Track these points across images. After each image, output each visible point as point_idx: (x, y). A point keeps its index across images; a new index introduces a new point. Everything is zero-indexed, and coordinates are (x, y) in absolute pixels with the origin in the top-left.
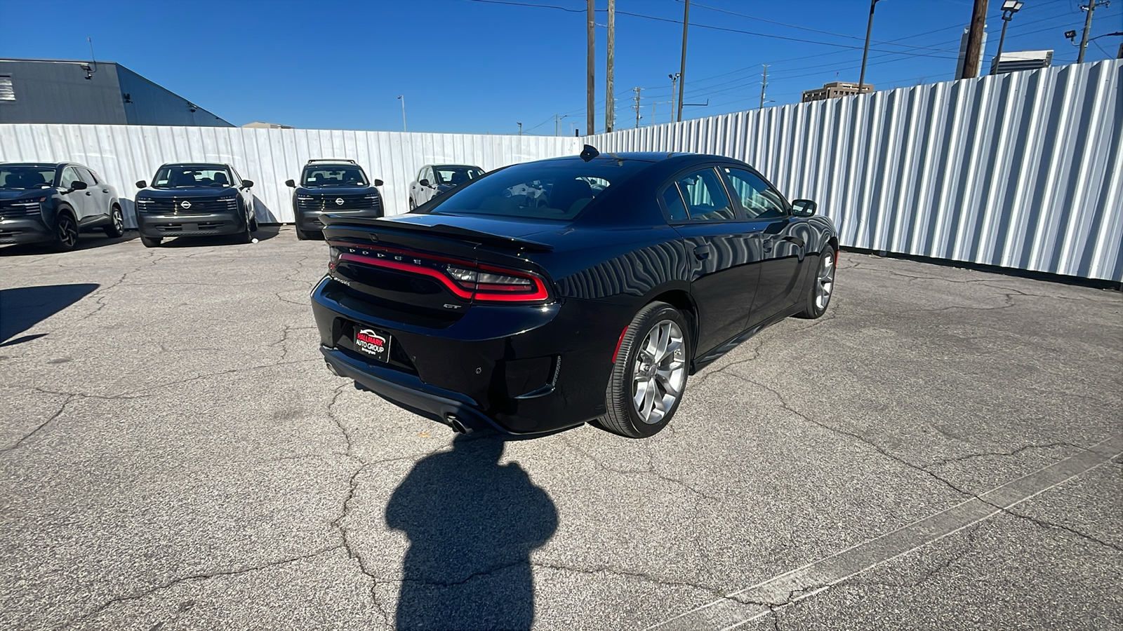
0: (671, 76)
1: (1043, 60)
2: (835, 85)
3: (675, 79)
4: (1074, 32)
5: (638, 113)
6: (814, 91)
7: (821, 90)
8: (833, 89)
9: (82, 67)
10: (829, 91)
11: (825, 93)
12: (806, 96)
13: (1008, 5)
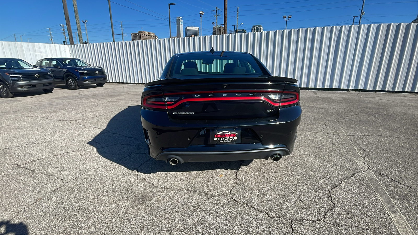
0: (83, 21)
1: (197, 30)
2: (142, 32)
3: (85, 23)
4: (214, 23)
5: (65, 36)
6: (135, 34)
7: (138, 33)
8: (141, 33)
10: (140, 34)
11: (139, 34)
12: (133, 35)
13: (201, 12)
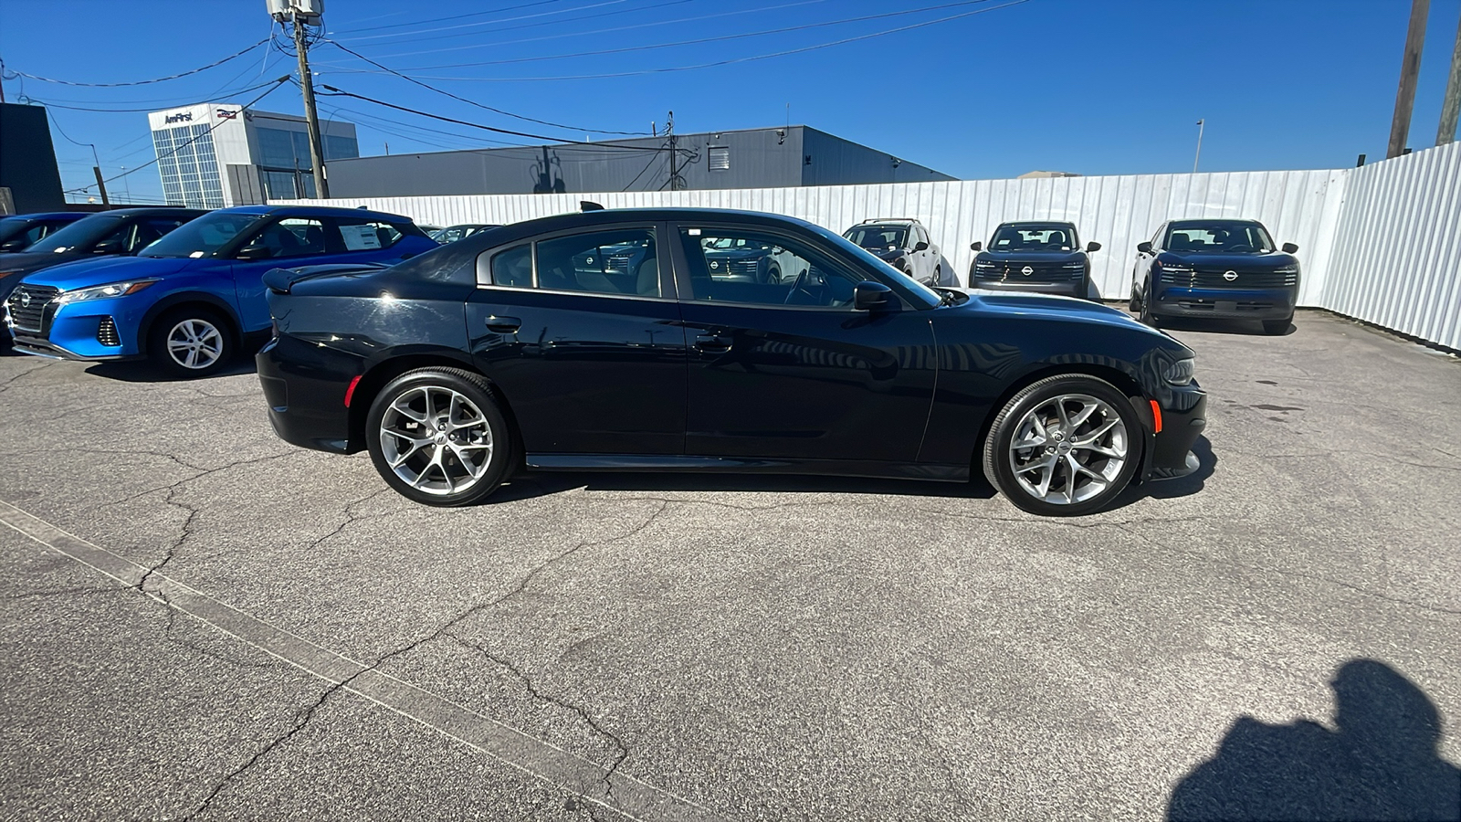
9: (778, 133)
